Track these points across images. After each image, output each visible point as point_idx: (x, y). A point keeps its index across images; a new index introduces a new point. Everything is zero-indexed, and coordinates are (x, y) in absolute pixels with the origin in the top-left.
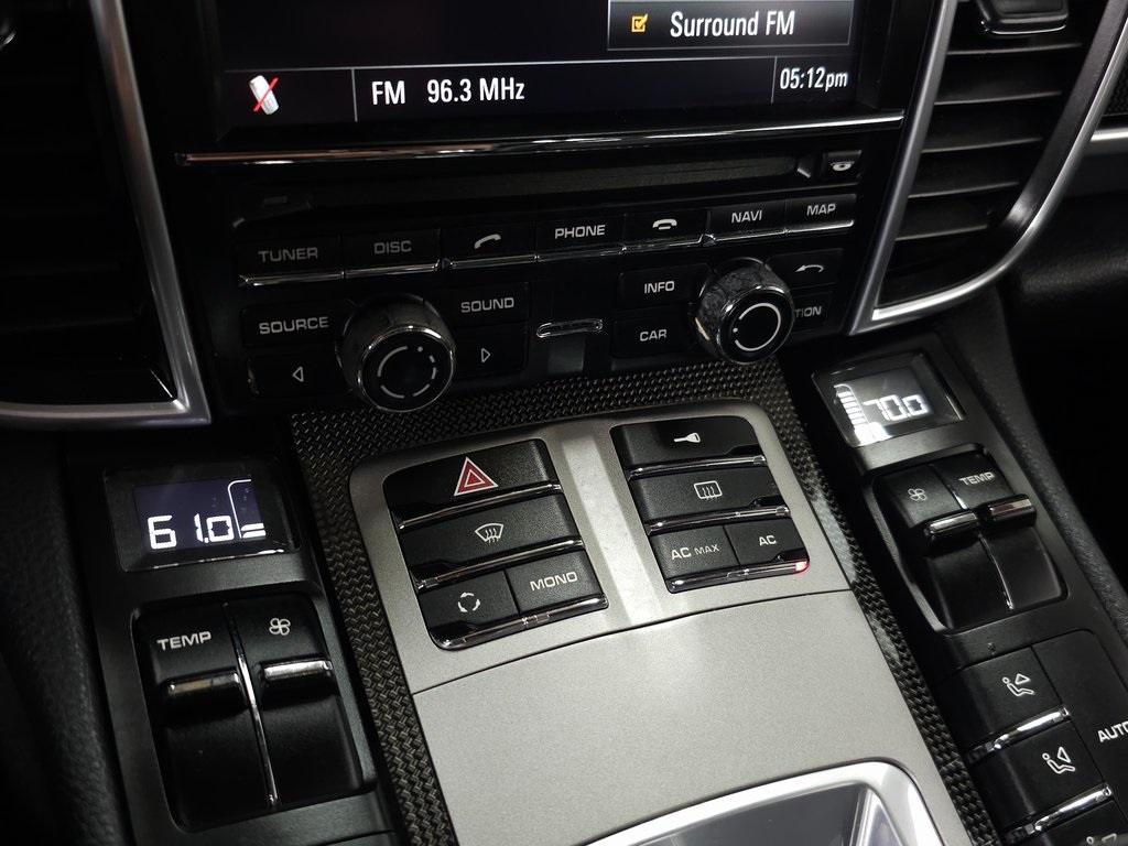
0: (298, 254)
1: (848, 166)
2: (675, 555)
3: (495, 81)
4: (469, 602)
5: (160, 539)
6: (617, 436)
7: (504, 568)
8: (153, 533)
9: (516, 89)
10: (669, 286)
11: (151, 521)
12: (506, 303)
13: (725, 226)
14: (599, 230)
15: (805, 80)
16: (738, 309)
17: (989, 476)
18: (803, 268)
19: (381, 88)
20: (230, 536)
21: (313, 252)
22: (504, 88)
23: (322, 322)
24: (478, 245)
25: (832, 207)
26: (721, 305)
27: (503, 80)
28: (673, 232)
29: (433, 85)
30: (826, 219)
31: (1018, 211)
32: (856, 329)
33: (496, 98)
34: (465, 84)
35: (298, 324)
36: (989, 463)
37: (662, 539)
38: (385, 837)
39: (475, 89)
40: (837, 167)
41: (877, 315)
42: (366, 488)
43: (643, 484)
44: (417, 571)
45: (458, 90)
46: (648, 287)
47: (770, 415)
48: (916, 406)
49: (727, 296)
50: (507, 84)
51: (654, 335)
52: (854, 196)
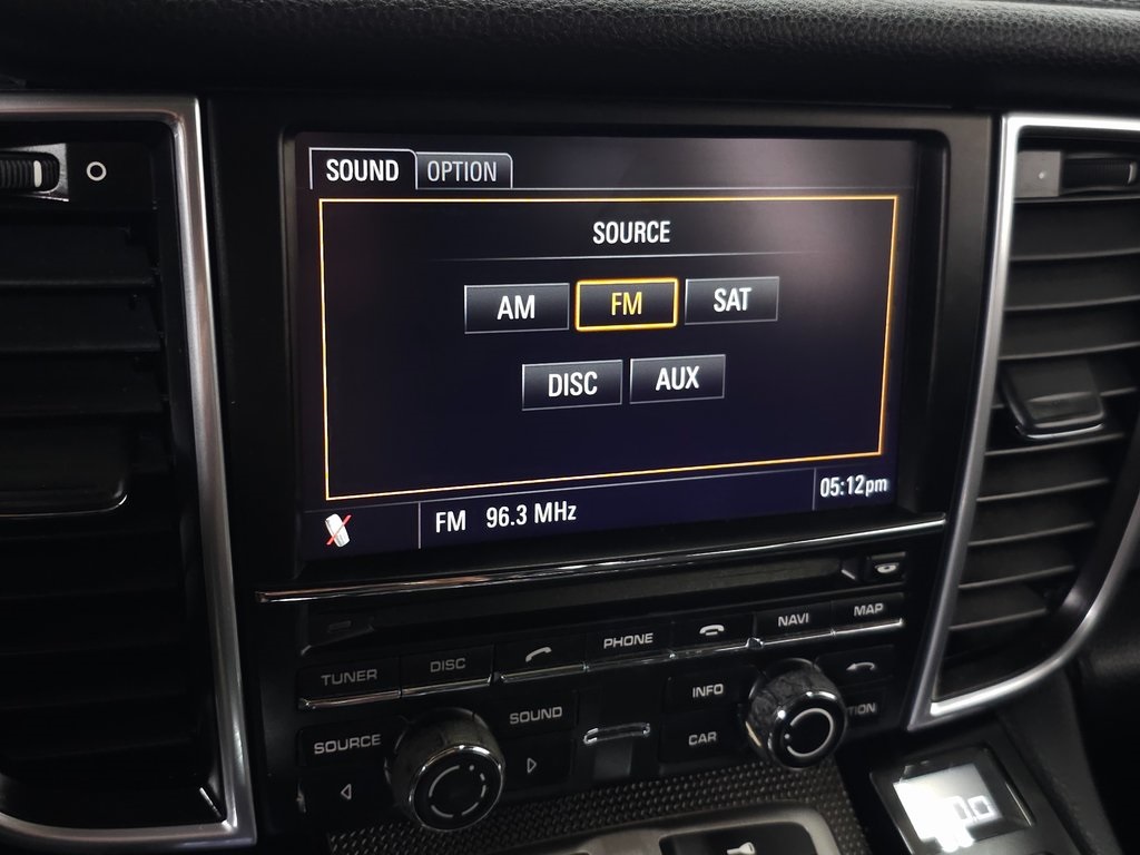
0: (358, 677)
1: (893, 568)
3: (549, 505)
6: (666, 846)
9: (568, 511)
10: (718, 689)
12: (555, 713)
13: (772, 630)
14: (647, 639)
15: (845, 488)
16: (790, 716)
18: (853, 667)
19: (444, 518)
21: (372, 674)
22: (557, 511)
23: (375, 739)
24: (529, 658)
25: (879, 607)
26: (772, 712)
27: (557, 503)
28: (720, 638)
29: (492, 512)
30: (874, 620)
31: (1072, 599)
32: (913, 723)
33: (550, 520)
34: (522, 510)
35: (351, 743)
39: (531, 513)
40: (882, 569)
41: (938, 709)
45: (514, 515)
46: (698, 692)
47: (823, 815)
48: (983, 809)
49: (777, 703)
50: (561, 507)
51: (703, 739)
52: (901, 594)
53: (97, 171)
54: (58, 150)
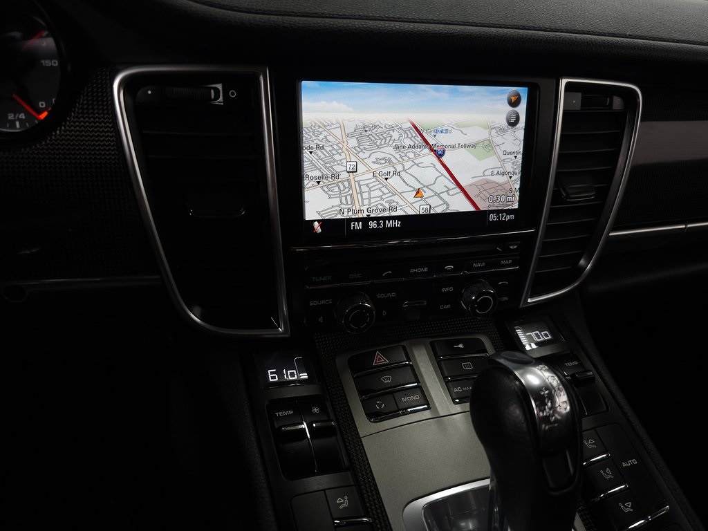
0: (325, 278)
1: (515, 247)
2: (456, 390)
3: (391, 221)
4: (380, 405)
5: (273, 378)
6: (432, 344)
7: (392, 393)
8: (270, 376)
9: (398, 223)
10: (451, 289)
11: (269, 371)
12: (393, 295)
13: (470, 268)
14: (426, 270)
15: (498, 218)
16: (477, 298)
17: (576, 363)
18: (500, 283)
19: (354, 224)
20: (296, 378)
21: (330, 278)
22: (394, 223)
23: (330, 301)
24: (384, 275)
25: (510, 261)
26: (470, 297)
27: (394, 220)
28: (452, 271)
29: (371, 222)
30: (508, 266)
31: (582, 262)
32: (521, 305)
33: (391, 226)
34: (381, 222)
35: (323, 302)
36: (576, 358)
37: (450, 384)
38: (354, 487)
39: (384, 224)
40: (511, 247)
41: (529, 301)
42: (341, 361)
43: (442, 363)
44: (361, 393)
45: (379, 224)
46: (443, 290)
47: (490, 338)
48: (546, 335)
49: (473, 294)
51: (445, 307)
52: (518, 257)
53: (233, 94)
54: (220, 86)
